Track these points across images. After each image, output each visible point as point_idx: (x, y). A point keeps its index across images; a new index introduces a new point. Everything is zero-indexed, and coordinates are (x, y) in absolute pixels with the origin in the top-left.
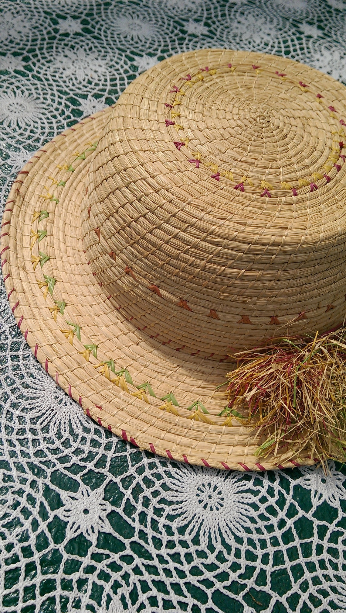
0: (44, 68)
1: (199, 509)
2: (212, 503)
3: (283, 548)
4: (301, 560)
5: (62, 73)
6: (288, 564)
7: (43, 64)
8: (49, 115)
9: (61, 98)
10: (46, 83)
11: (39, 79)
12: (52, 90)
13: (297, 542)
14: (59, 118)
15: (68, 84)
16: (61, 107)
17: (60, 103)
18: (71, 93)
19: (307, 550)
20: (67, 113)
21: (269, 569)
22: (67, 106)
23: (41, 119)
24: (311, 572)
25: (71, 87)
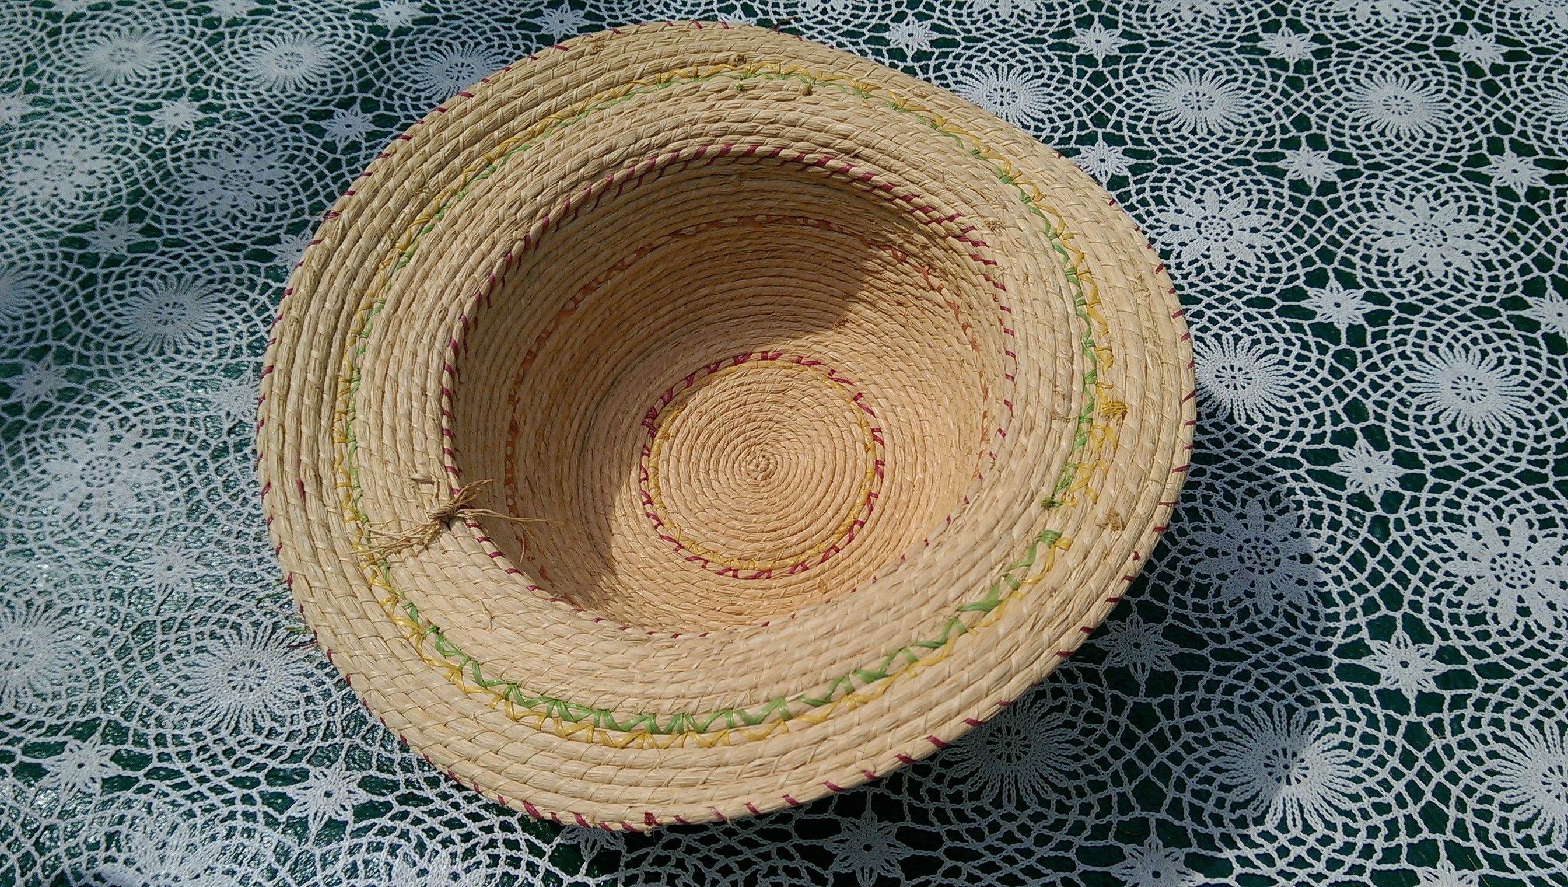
0: (179, 218)
1: (1002, 766)
2: (1015, 750)
3: (1131, 754)
4: (1161, 757)
5: (214, 214)
6: (1147, 771)
7: (173, 212)
8: (231, 299)
9: (236, 258)
10: (194, 243)
11: (180, 244)
12: (212, 251)
13: (1144, 739)
14: (252, 296)
15: (234, 229)
16: (245, 275)
17: (239, 270)
18: (248, 242)
19: (1161, 742)
20: (260, 281)
21: (1128, 788)
22: (254, 270)
23: (222, 312)
24: (1178, 764)
25: (243, 232)
